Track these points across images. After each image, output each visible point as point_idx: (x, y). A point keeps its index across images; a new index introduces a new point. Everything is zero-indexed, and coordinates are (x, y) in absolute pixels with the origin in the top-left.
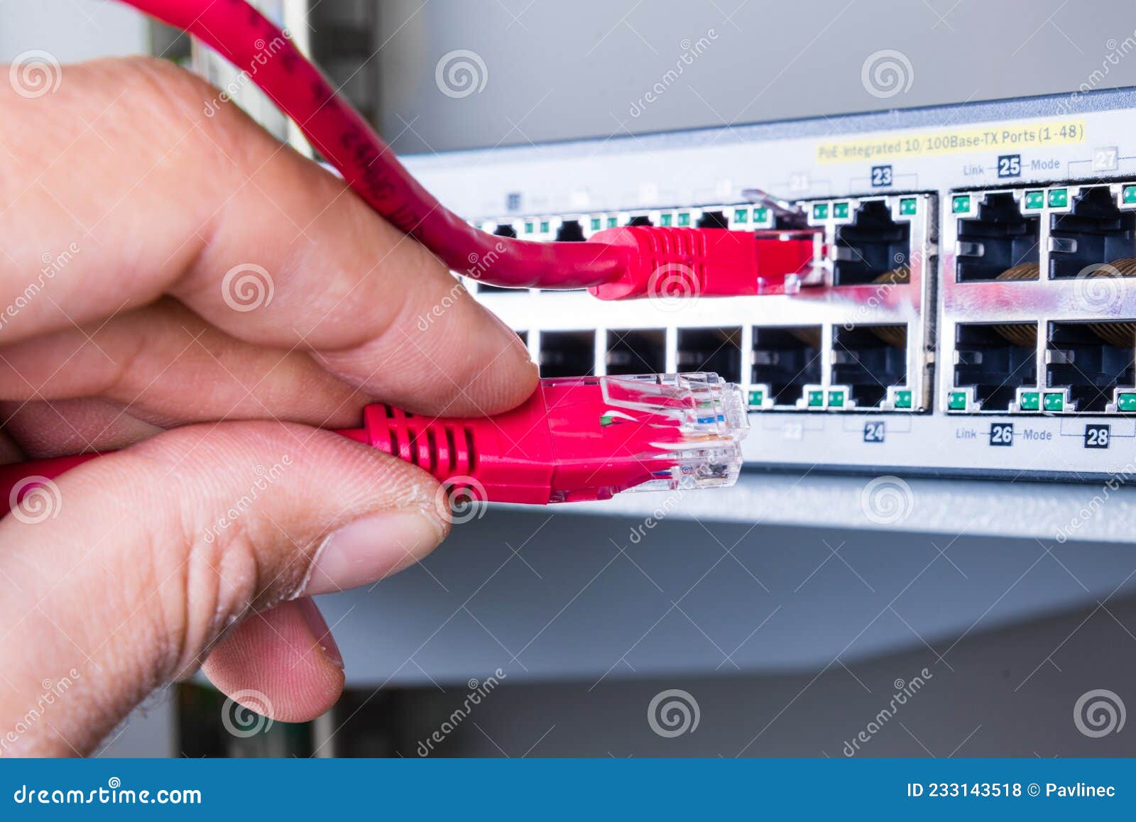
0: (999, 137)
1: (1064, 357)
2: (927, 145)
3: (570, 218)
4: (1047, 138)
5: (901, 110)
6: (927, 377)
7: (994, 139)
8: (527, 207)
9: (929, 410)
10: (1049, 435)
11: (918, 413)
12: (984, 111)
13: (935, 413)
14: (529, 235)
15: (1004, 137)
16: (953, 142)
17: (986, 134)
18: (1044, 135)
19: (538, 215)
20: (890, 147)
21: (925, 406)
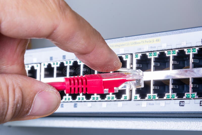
0: (144, 42)
1: (156, 88)
2: (131, 44)
3: (62, 62)
4: (154, 42)
5: (126, 37)
6: (130, 93)
7: (143, 42)
8: (54, 60)
9: (130, 100)
10: (154, 104)
11: (129, 100)
12: (141, 37)
13: (132, 100)
14: (54, 65)
15: (145, 42)
16: (136, 43)
17: (142, 41)
18: (153, 41)
19: (56, 61)
20: (124, 45)
21: (130, 99)
